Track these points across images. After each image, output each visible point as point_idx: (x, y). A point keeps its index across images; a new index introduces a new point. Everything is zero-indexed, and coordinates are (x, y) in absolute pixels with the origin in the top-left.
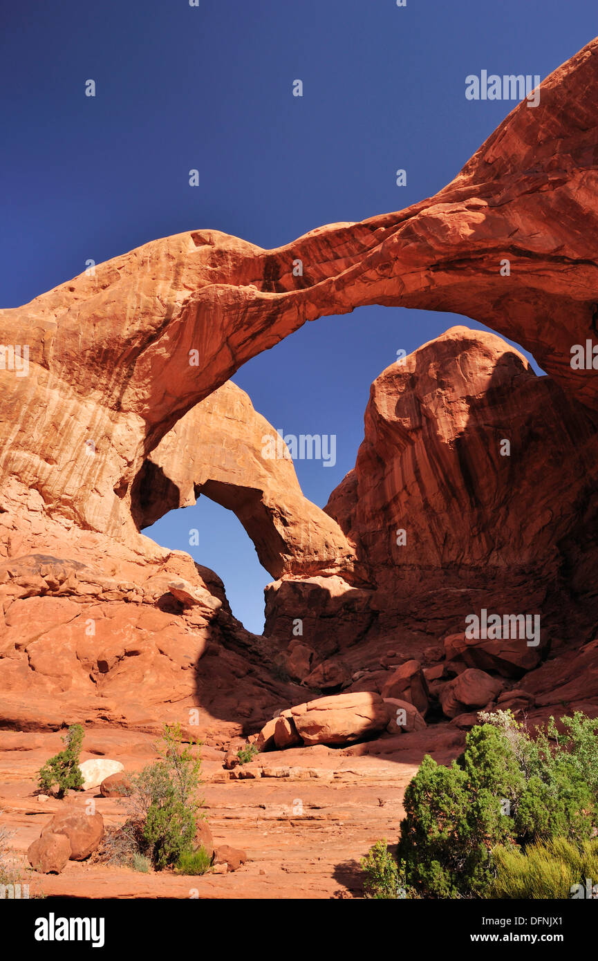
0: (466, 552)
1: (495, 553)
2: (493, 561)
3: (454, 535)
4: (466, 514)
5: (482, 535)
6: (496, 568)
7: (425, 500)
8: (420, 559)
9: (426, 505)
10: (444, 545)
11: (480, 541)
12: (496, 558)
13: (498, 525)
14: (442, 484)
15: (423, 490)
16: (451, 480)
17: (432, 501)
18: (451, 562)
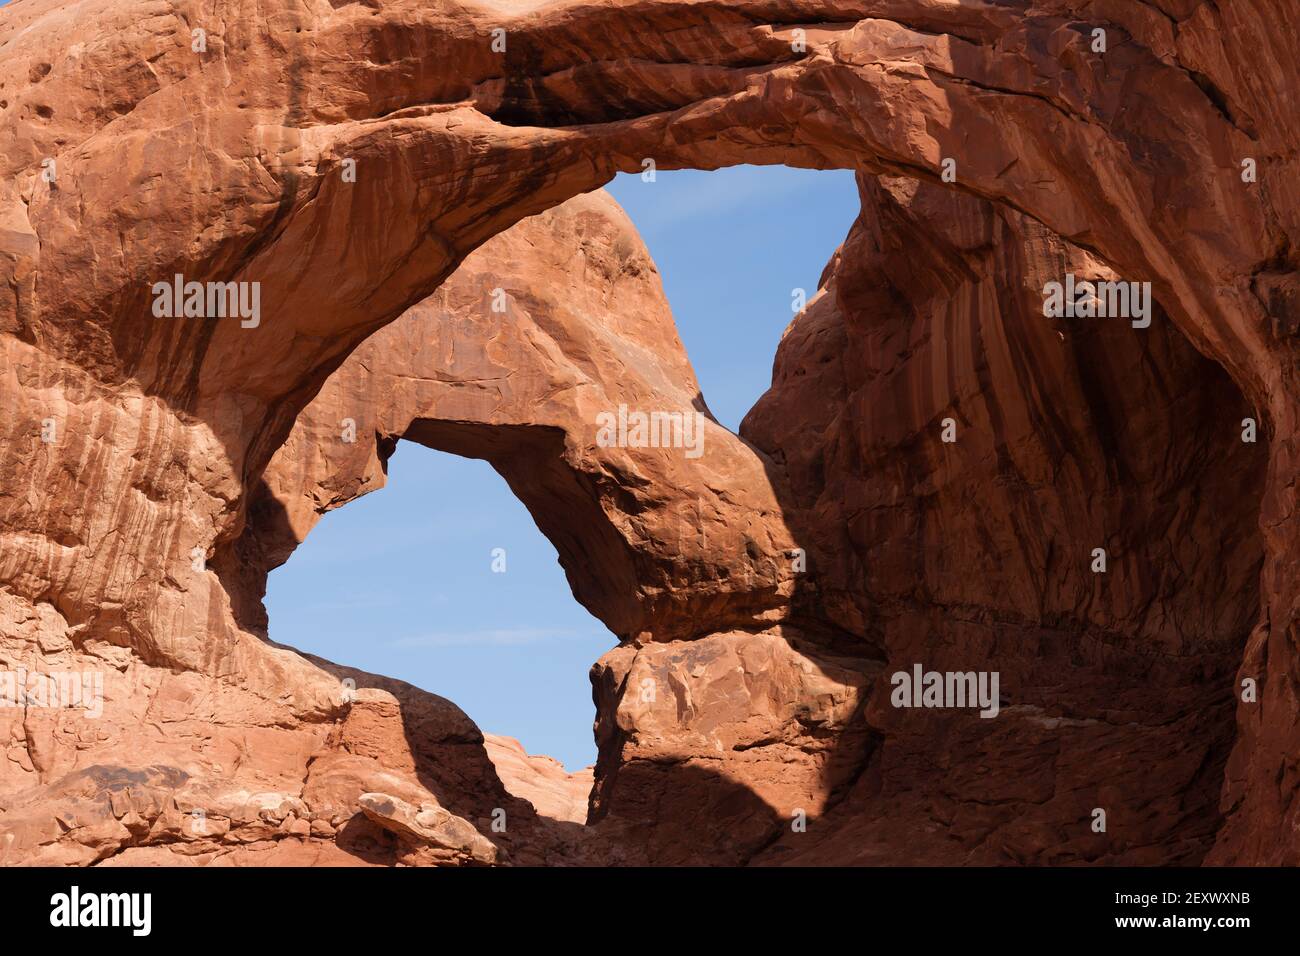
0: (1097, 595)
1: (1157, 608)
2: (1152, 628)
3: (1068, 550)
4: (1098, 499)
5: (1132, 558)
6: (1158, 644)
7: (1002, 450)
8: (994, 595)
9: (1006, 464)
10: (1047, 570)
11: (1127, 573)
12: (1160, 619)
13: (1172, 533)
14: (1040, 419)
15: (996, 420)
16: (1059, 412)
17: (1018, 454)
18: (1065, 614)
